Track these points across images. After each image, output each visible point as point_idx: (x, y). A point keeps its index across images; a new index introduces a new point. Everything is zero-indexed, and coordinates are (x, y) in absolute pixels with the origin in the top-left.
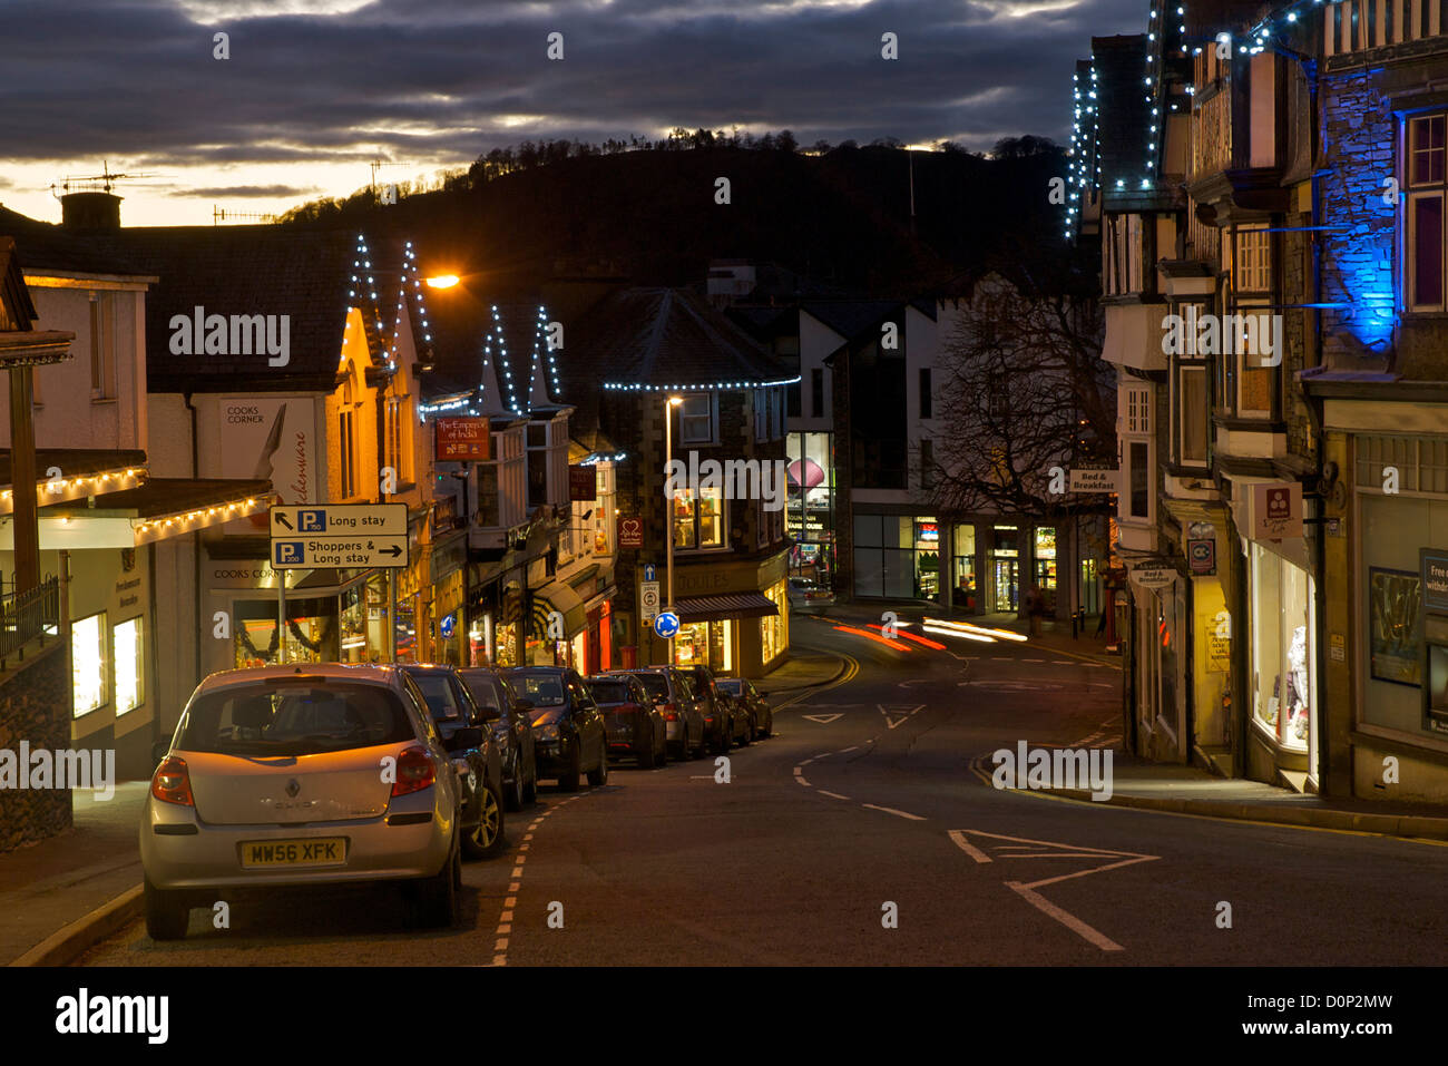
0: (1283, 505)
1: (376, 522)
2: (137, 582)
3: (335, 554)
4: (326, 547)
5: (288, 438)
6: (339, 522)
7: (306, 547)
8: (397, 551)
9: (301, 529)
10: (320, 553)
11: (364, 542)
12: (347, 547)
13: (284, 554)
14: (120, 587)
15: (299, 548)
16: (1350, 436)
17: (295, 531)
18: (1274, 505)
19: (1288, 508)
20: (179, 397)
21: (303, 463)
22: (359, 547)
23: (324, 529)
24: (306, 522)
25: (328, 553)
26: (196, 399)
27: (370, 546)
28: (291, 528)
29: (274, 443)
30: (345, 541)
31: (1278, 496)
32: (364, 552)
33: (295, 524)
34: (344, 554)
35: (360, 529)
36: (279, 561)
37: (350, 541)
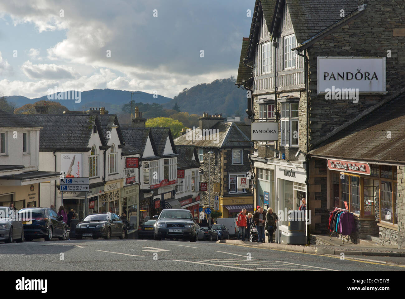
1: (82, 181)
2: (35, 194)
3: (74, 188)
4: (72, 187)
5: (76, 163)
6: (75, 181)
7: (68, 187)
8: (87, 188)
9: (66, 183)
10: (70, 188)
11: (80, 186)
12: (76, 187)
13: (63, 188)
14: (29, 195)
15: (66, 187)
16: (256, 168)
17: (65, 183)
19: (246, 182)
20: (52, 153)
21: (79, 168)
22: (79, 187)
23: (71, 183)
24: (67, 181)
25: (72, 188)
27: (81, 187)
28: (64, 182)
29: (73, 164)
30: (76, 186)
31: (243, 180)
32: (80, 188)
33: (65, 182)
34: (75, 188)
35: (79, 183)
36: (62, 190)
37: (77, 186)
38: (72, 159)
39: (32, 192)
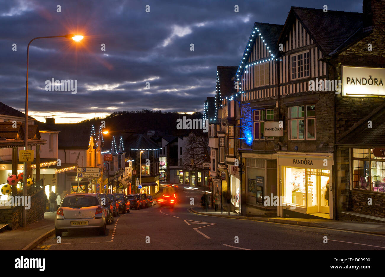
0: (235, 169)
1: (94, 170)
2: (56, 180)
3: (87, 175)
4: (86, 174)
5: (80, 157)
6: (88, 170)
7: (83, 174)
8: (97, 175)
9: (82, 171)
10: (85, 175)
11: (92, 174)
12: (89, 174)
13: (79, 175)
14: (53, 180)
15: (82, 174)
16: (245, 158)
17: (81, 172)
18: (234, 169)
19: (236, 170)
20: (63, 150)
21: (83, 161)
22: (91, 174)
23: (86, 171)
24: (83, 170)
25: (86, 175)
26: (66, 150)
27: (93, 174)
28: (80, 171)
29: (78, 158)
30: (89, 173)
31: (235, 168)
32: (92, 175)
33: (81, 171)
34: (89, 175)
35: (92, 171)
36: (78, 176)
37: (90, 173)
38: (77, 154)
39: (54, 179)
